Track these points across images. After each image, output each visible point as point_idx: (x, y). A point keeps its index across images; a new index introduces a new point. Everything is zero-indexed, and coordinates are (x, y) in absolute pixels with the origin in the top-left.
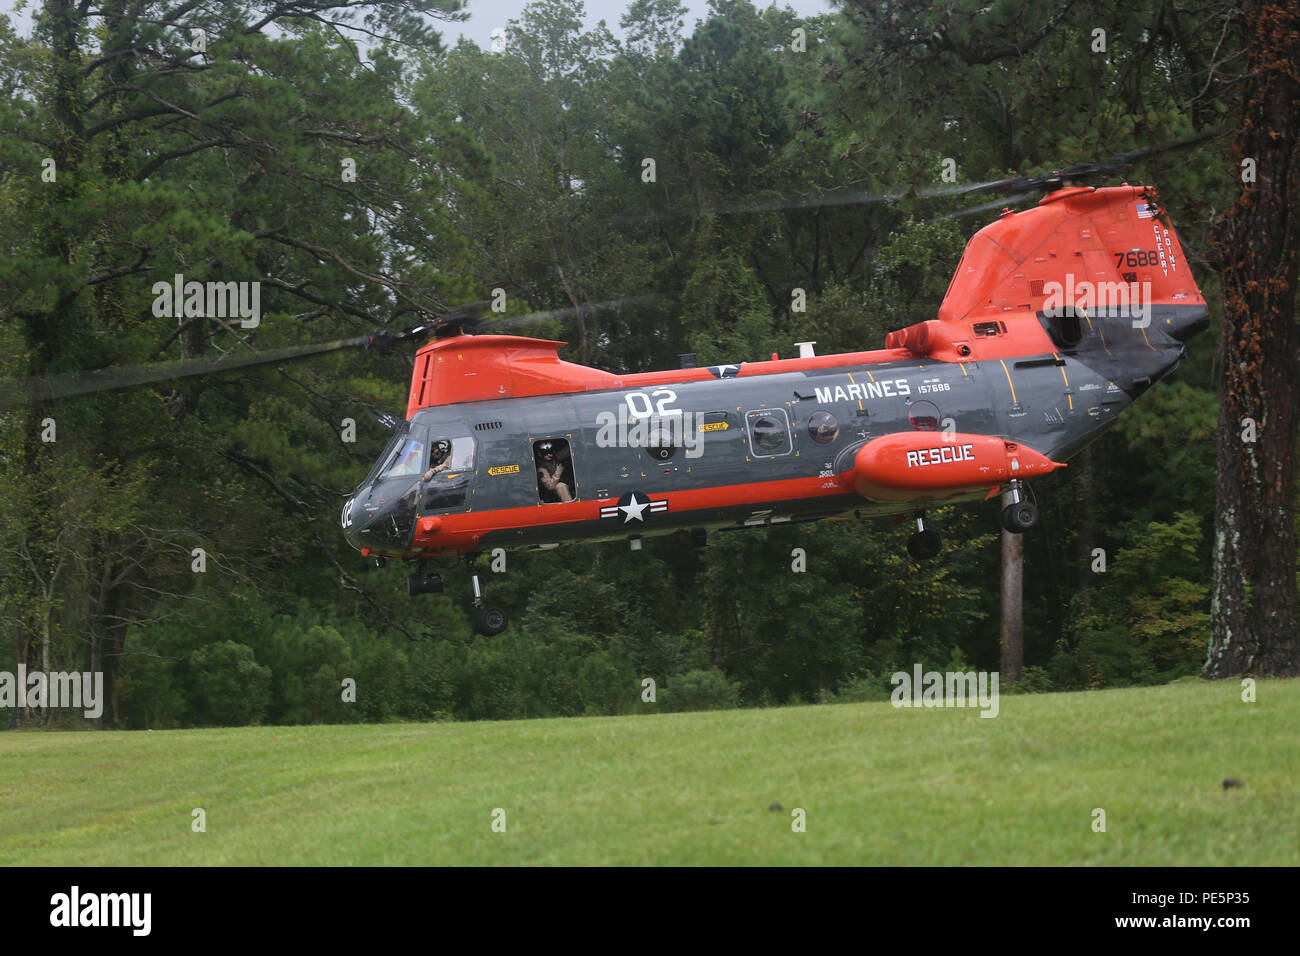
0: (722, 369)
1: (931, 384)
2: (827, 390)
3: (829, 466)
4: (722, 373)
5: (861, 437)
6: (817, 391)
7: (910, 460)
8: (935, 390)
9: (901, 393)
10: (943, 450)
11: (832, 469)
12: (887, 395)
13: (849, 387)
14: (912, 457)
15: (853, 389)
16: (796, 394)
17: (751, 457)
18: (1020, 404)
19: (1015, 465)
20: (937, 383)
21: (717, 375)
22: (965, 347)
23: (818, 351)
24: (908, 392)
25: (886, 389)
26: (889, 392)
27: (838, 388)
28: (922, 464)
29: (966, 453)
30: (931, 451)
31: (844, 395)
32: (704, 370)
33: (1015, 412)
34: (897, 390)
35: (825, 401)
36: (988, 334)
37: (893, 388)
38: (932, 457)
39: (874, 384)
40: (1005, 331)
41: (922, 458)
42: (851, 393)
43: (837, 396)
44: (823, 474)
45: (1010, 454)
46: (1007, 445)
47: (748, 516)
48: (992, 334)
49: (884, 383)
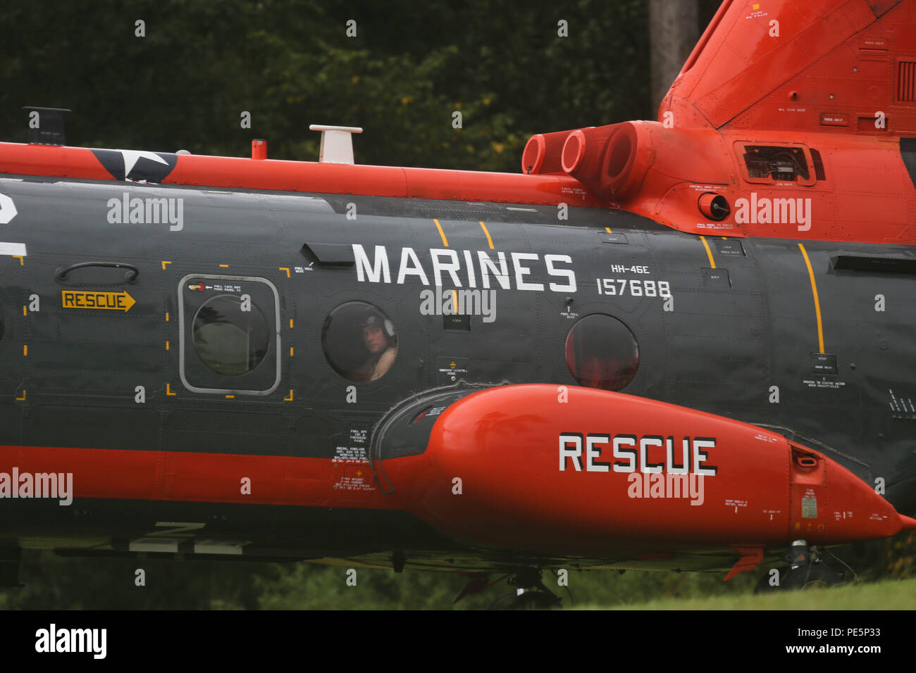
0: (131, 157)
1: (629, 276)
2: (381, 252)
3: (359, 436)
4: (129, 167)
5: (446, 379)
6: (358, 250)
7: (563, 453)
8: (636, 292)
9: (554, 287)
10: (644, 442)
11: (365, 445)
12: (521, 286)
13: (435, 253)
14: (570, 447)
15: (445, 260)
16: (306, 248)
17: (176, 385)
18: (832, 360)
19: (809, 507)
20: (642, 277)
21: (115, 172)
22: (720, 200)
23: (364, 150)
24: (572, 288)
25: (521, 271)
26: (526, 279)
27: (407, 252)
28: (591, 468)
29: (699, 458)
30: (617, 441)
31: (419, 271)
32: (84, 152)
33: (817, 376)
34: (546, 279)
35: (374, 278)
36: (777, 176)
37: (537, 271)
38: (618, 455)
39: (494, 257)
40: (821, 175)
41: (592, 454)
42: (438, 267)
43: (404, 271)
44: (343, 455)
45: (801, 479)
46: (796, 454)
47: (144, 528)
48: (786, 177)
49: (516, 257)
